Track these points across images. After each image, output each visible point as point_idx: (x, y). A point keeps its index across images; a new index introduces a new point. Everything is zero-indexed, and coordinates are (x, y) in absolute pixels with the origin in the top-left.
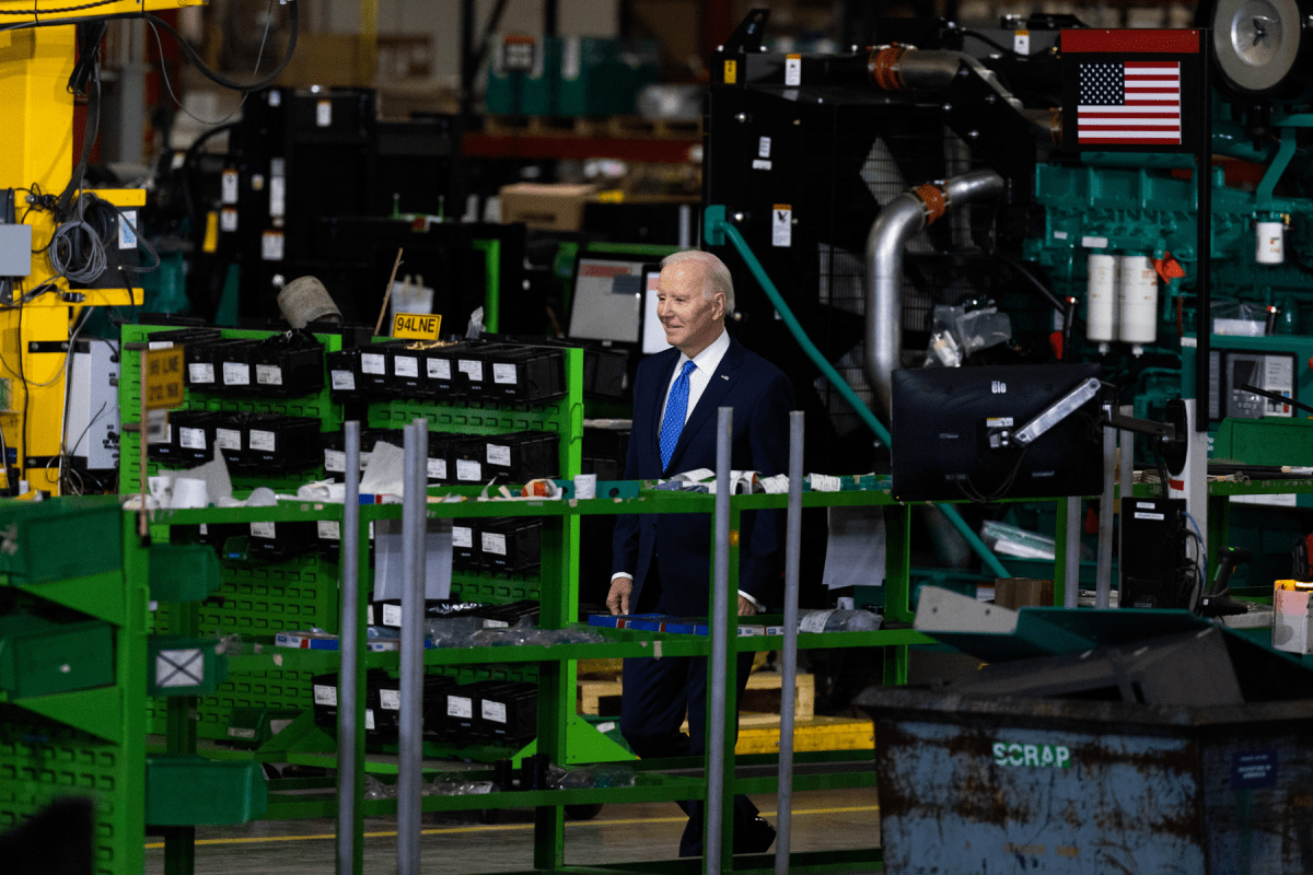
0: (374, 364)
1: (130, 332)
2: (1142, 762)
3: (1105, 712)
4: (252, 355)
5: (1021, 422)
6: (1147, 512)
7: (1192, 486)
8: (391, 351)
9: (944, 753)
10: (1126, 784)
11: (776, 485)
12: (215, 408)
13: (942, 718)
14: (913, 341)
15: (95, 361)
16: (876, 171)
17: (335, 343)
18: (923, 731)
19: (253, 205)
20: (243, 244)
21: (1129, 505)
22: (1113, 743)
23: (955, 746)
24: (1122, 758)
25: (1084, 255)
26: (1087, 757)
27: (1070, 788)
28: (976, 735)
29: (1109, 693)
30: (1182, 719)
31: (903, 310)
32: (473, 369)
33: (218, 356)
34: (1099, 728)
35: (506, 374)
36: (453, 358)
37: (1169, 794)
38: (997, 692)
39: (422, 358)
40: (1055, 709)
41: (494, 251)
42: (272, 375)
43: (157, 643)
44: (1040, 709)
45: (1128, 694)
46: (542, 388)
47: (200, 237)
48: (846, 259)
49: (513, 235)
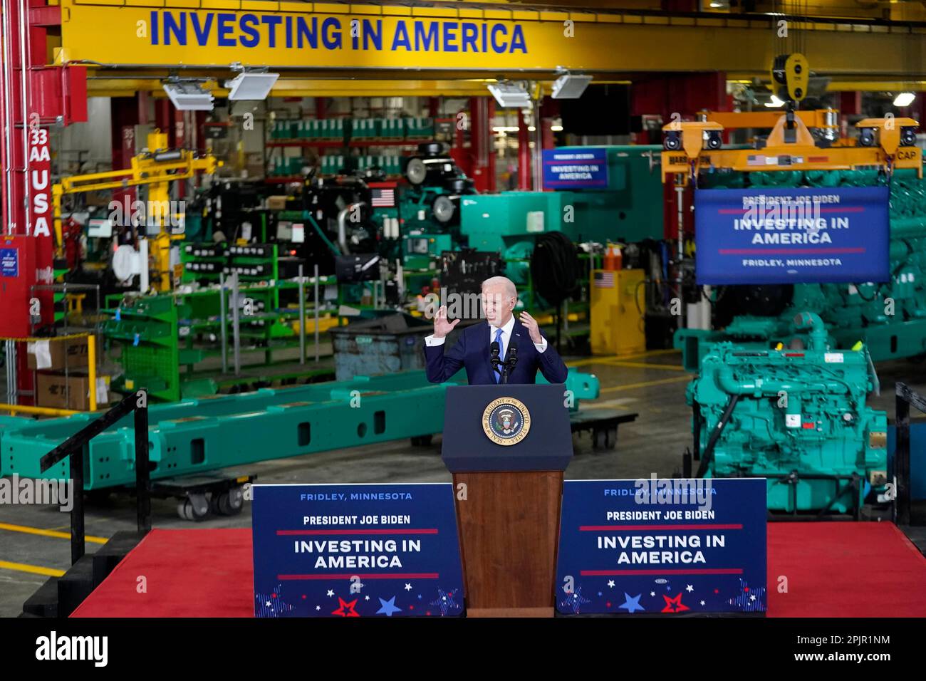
0: (233, 250)
1: (182, 244)
2: (387, 341)
3: (378, 331)
4: (208, 249)
5: (363, 265)
6: (390, 283)
7: (399, 277)
8: (237, 247)
9: (346, 341)
10: (384, 346)
11: (313, 280)
12: (201, 260)
13: (344, 333)
14: (348, 237)
15: (175, 251)
16: (339, 202)
17: (225, 245)
18: (341, 336)
19: (214, 206)
20: (212, 214)
21: (386, 282)
22: (380, 338)
23: (348, 339)
24: (383, 341)
25: (383, 219)
26: (375, 340)
27: (373, 347)
28: (352, 337)
29: (379, 327)
30: (394, 332)
31: (346, 231)
32: (254, 251)
33: (201, 249)
34: (377, 334)
35: (261, 251)
36: (250, 248)
37: (392, 348)
38: (356, 327)
39: (243, 248)
40: (368, 331)
41: (264, 217)
42: (212, 253)
43: (180, 325)
44: (366, 331)
45: (383, 327)
46: (268, 254)
47: (202, 212)
48: (333, 221)
49: (268, 212)
